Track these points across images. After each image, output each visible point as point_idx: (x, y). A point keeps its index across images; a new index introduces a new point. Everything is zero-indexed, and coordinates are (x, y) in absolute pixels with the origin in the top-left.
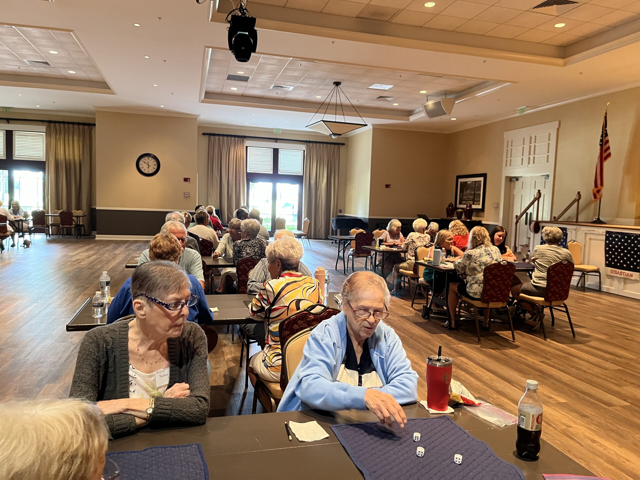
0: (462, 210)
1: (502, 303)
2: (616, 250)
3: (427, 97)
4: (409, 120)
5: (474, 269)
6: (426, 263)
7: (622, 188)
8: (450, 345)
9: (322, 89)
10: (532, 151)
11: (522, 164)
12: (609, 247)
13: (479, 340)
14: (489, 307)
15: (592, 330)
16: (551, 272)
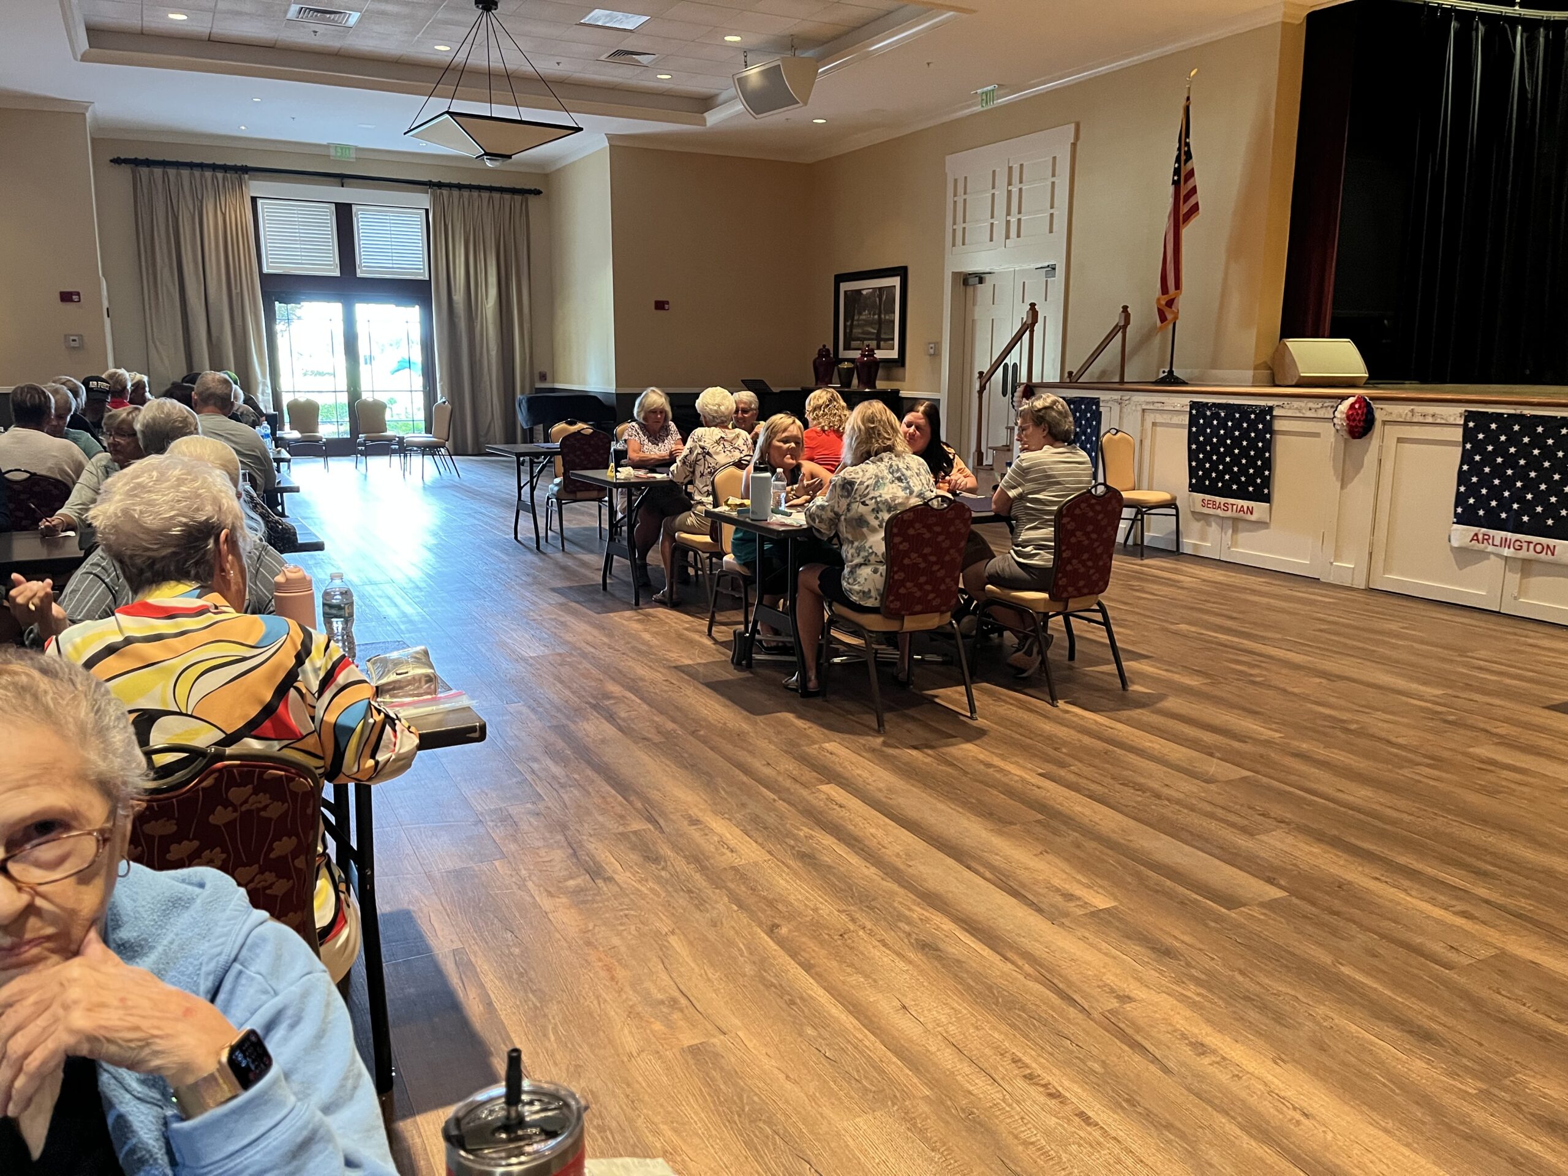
0: (851, 365)
1: (938, 614)
2: (1215, 449)
3: (746, 54)
4: (703, 122)
5: (860, 522)
6: (734, 514)
7: (1224, 294)
8: (799, 745)
9: (446, 22)
10: (1014, 203)
11: (991, 240)
12: (1197, 442)
13: (881, 724)
14: (904, 630)
15: (1169, 664)
16: (1065, 520)
